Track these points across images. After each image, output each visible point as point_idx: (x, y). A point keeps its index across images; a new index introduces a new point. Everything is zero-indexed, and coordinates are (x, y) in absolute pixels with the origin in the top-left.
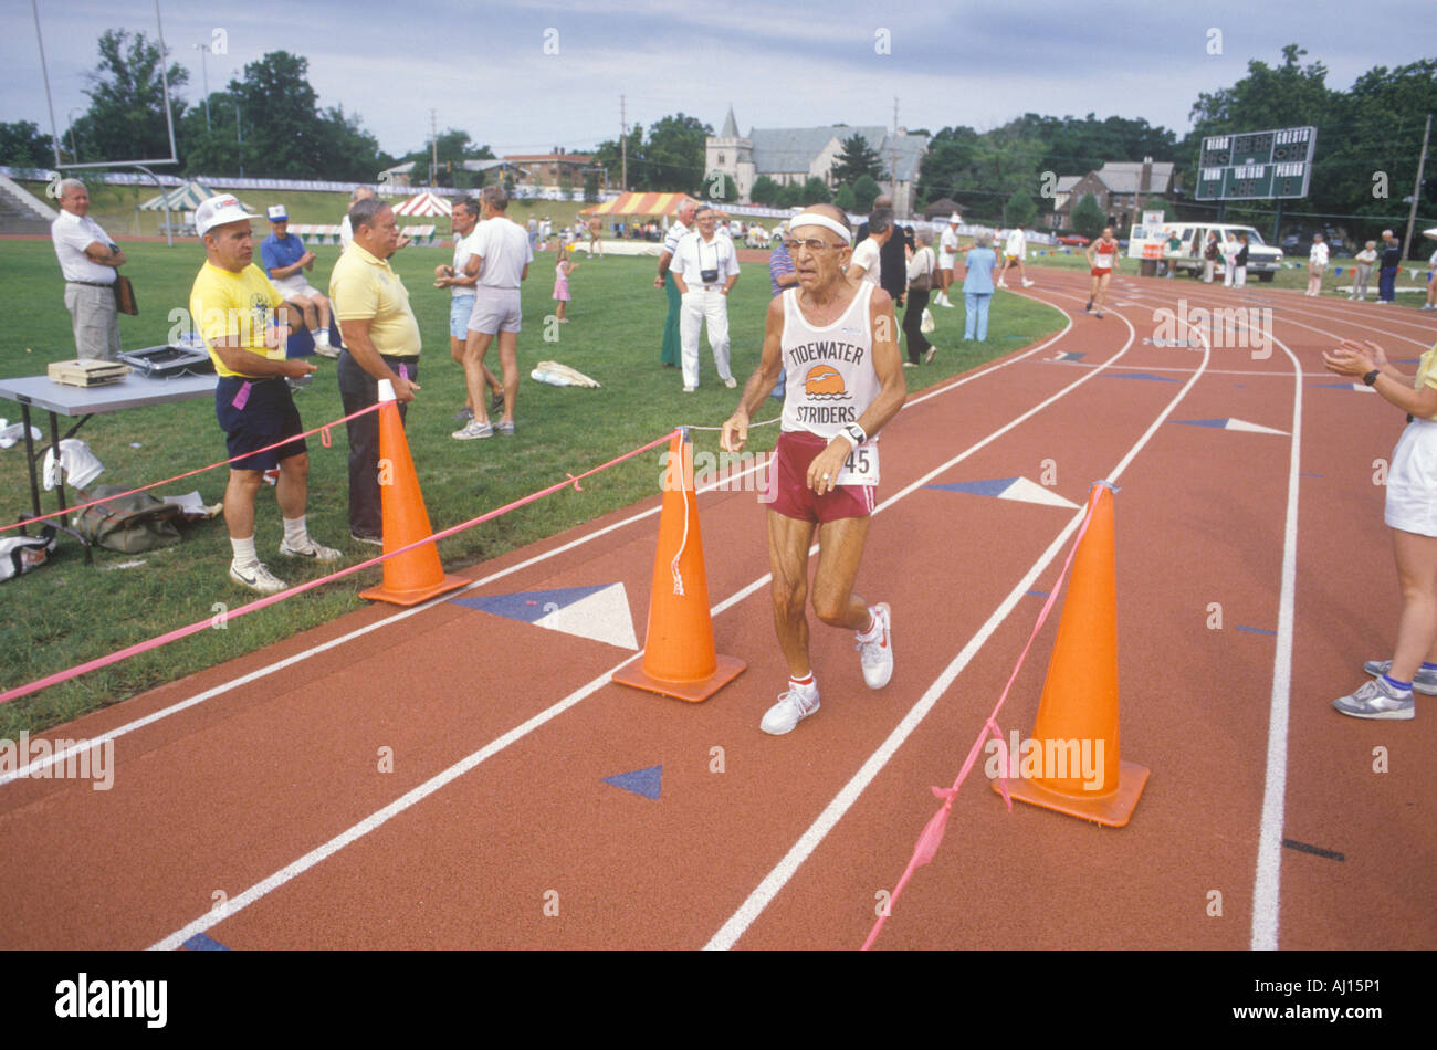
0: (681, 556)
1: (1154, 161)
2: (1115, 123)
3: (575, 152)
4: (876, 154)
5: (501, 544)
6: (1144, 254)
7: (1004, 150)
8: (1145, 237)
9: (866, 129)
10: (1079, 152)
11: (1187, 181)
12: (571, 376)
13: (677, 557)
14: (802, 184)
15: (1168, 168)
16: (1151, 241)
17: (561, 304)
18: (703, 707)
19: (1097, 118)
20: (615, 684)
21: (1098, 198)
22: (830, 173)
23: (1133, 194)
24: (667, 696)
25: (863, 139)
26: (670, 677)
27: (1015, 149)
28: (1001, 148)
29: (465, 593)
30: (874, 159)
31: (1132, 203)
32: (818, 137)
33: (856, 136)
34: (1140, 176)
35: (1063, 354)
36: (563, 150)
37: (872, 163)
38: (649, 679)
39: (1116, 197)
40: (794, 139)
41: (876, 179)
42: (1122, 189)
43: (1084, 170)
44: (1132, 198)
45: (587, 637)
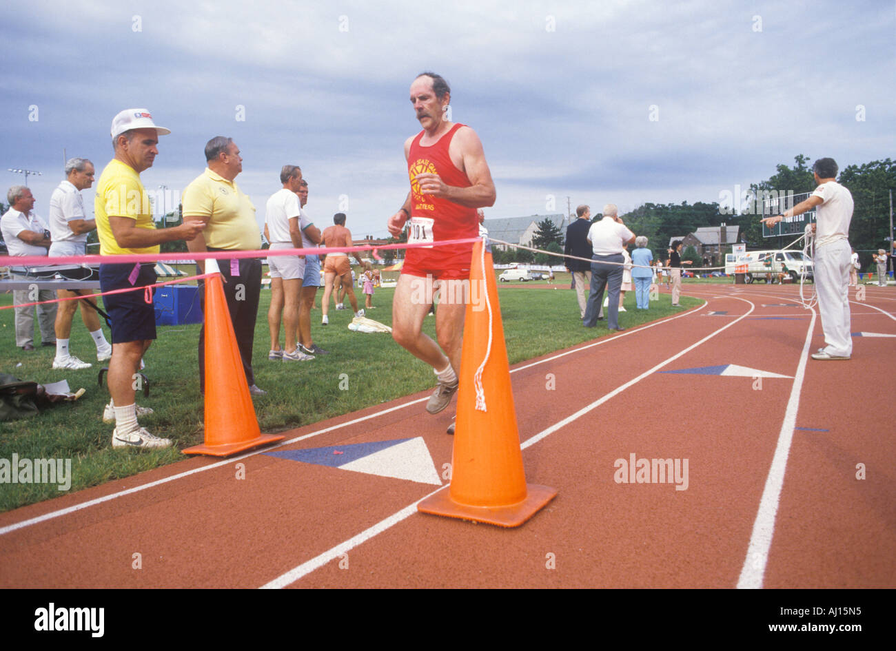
0: (485, 367)
1: (727, 225)
2: (699, 206)
3: (378, 239)
4: (558, 230)
5: (316, 415)
6: (736, 271)
7: (636, 224)
8: (735, 261)
9: (552, 216)
10: (680, 222)
11: (749, 236)
12: (377, 326)
13: (481, 369)
14: (515, 250)
15: (737, 228)
16: (739, 263)
17: (368, 297)
18: (523, 532)
19: (688, 204)
20: (422, 514)
21: (696, 248)
22: (532, 242)
23: (717, 245)
24: (480, 524)
25: (551, 221)
26: (480, 502)
27: (642, 222)
28: (633, 222)
29: (279, 448)
30: (558, 233)
31: (717, 250)
32: (523, 223)
33: (546, 220)
34: (720, 234)
35: (713, 313)
36: (371, 237)
37: (557, 235)
38: (457, 506)
39: (706, 247)
40: (509, 224)
41: (560, 245)
42: (710, 243)
43: (685, 233)
44: (716, 248)
45: (390, 476)
